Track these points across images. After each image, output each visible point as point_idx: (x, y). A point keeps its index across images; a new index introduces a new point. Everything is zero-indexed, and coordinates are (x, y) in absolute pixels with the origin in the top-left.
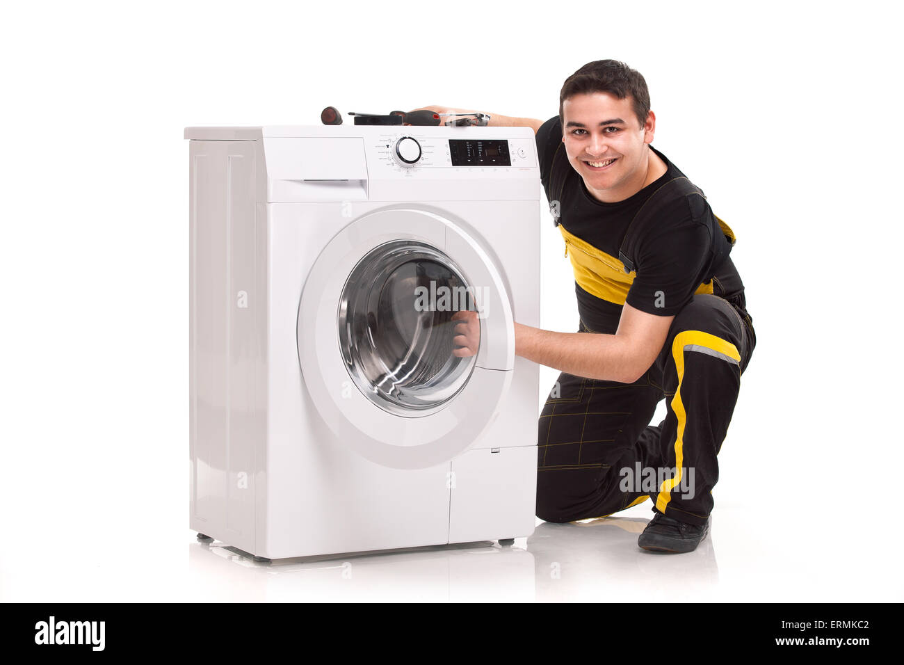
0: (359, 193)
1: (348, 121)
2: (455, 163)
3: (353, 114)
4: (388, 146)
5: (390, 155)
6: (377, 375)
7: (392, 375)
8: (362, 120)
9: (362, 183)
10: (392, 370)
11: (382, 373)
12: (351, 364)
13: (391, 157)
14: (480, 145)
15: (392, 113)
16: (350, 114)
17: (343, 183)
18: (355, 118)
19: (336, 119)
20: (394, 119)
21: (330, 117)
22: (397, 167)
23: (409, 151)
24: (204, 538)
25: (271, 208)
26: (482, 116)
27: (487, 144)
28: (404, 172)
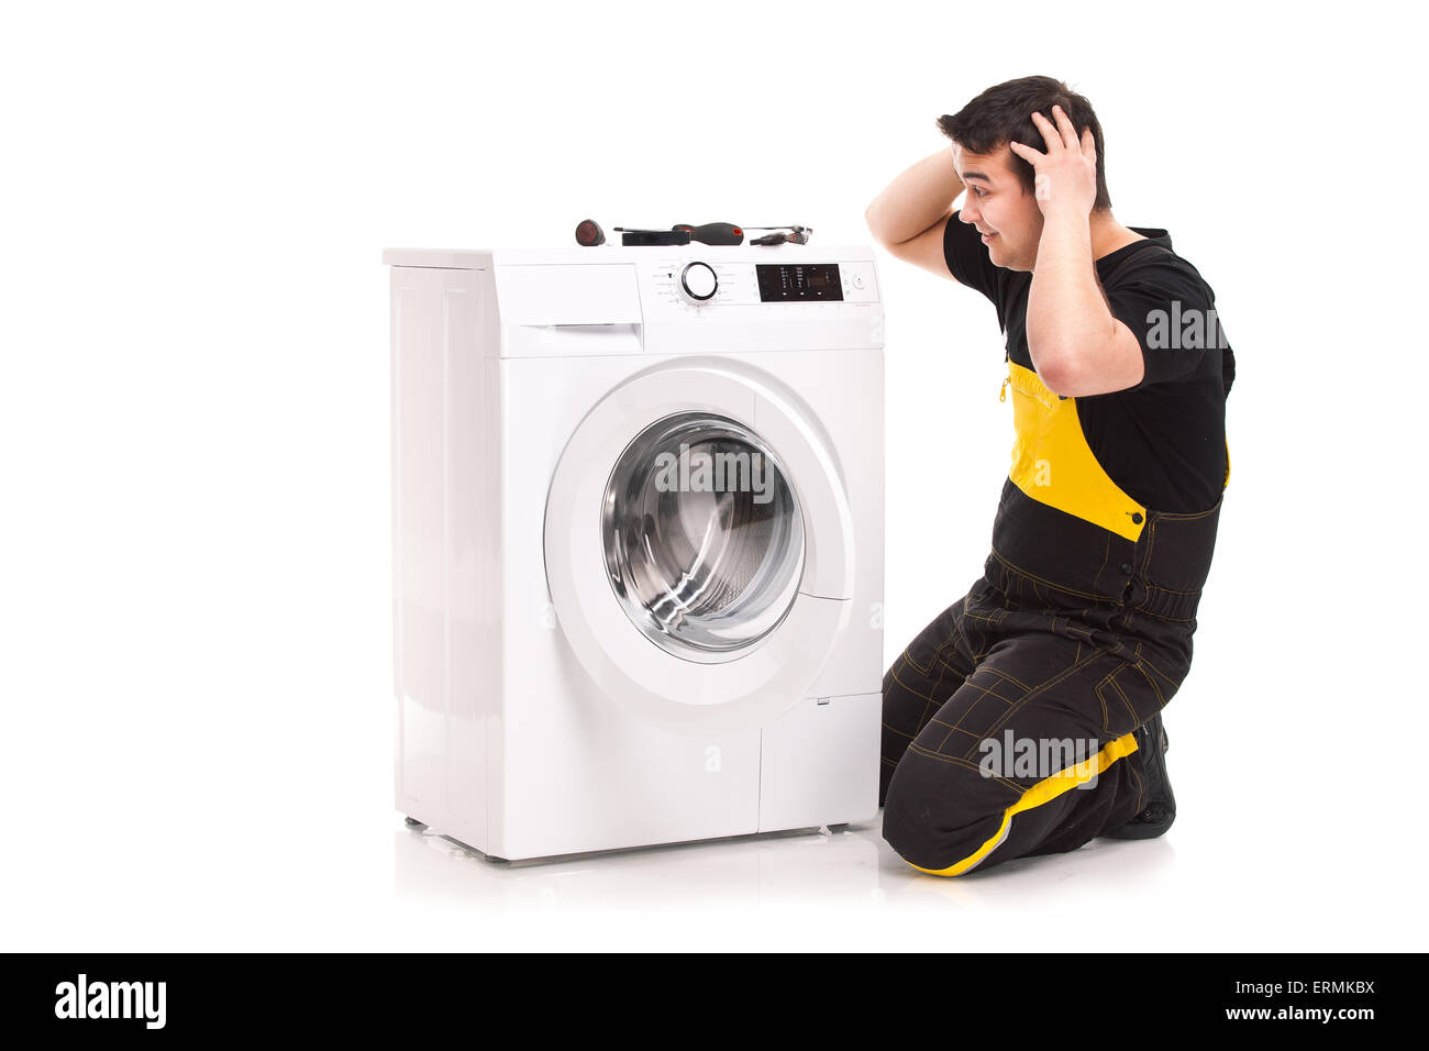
0: (630, 342)
1: (614, 239)
2: (765, 298)
3: (621, 230)
4: (670, 275)
5: (674, 289)
6: (652, 596)
7: (673, 595)
8: (634, 238)
9: (634, 329)
10: (674, 587)
11: (660, 592)
12: (619, 580)
13: (674, 291)
14: (800, 271)
15: (675, 228)
16: (616, 229)
17: (606, 329)
18: (624, 235)
19: (596, 238)
20: (679, 236)
21: (588, 235)
22: (683, 304)
23: (700, 282)
24: (413, 823)
25: (506, 366)
26: (802, 229)
27: (809, 269)
28: (692, 311)
